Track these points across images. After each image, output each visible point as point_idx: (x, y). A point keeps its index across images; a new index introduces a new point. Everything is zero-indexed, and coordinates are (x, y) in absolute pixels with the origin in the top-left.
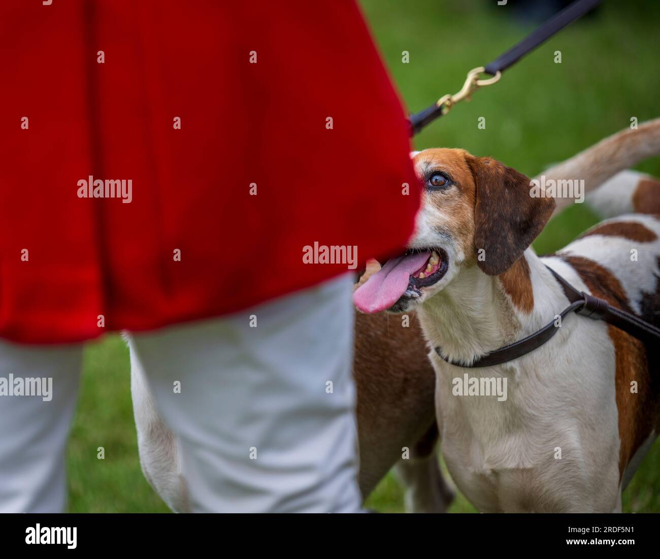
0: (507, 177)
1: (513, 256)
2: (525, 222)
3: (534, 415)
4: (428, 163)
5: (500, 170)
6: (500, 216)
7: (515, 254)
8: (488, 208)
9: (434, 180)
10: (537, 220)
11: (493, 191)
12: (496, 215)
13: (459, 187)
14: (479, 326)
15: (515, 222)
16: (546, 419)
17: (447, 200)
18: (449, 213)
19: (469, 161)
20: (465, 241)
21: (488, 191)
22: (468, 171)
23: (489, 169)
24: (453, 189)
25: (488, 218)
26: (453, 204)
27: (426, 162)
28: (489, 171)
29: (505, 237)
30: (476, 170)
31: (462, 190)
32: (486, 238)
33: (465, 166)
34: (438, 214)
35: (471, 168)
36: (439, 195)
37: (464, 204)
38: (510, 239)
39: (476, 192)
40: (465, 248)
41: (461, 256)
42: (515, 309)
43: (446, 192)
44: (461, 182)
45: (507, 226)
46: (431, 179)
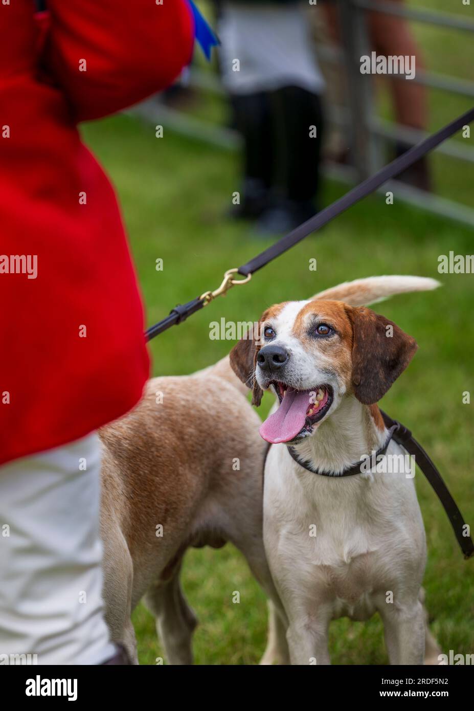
0: (378, 323)
1: (383, 388)
2: (394, 360)
3: (379, 512)
4: (315, 315)
5: (373, 318)
6: (373, 356)
7: (385, 387)
8: (363, 350)
9: (320, 329)
10: (403, 358)
11: (367, 336)
12: (369, 356)
13: (340, 335)
14: (350, 442)
15: (385, 361)
16: (388, 516)
17: (330, 346)
18: (332, 356)
19: (348, 312)
20: (346, 377)
21: (363, 336)
22: (347, 320)
23: (363, 317)
24: (336, 337)
25: (364, 358)
26: (335, 349)
27: (314, 314)
28: (364, 318)
29: (378, 373)
30: (353, 319)
31: (342, 337)
32: (362, 375)
33: (344, 316)
34: (324, 357)
35: (350, 318)
36: (324, 342)
37: (345, 349)
38: (381, 375)
39: (353, 337)
40: (346, 383)
41: (343, 389)
42: (376, 429)
43: (330, 339)
44: (342, 331)
45: (378, 365)
46: (317, 328)
